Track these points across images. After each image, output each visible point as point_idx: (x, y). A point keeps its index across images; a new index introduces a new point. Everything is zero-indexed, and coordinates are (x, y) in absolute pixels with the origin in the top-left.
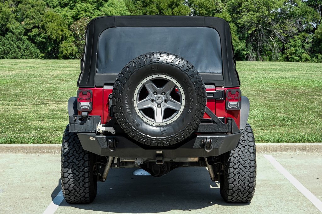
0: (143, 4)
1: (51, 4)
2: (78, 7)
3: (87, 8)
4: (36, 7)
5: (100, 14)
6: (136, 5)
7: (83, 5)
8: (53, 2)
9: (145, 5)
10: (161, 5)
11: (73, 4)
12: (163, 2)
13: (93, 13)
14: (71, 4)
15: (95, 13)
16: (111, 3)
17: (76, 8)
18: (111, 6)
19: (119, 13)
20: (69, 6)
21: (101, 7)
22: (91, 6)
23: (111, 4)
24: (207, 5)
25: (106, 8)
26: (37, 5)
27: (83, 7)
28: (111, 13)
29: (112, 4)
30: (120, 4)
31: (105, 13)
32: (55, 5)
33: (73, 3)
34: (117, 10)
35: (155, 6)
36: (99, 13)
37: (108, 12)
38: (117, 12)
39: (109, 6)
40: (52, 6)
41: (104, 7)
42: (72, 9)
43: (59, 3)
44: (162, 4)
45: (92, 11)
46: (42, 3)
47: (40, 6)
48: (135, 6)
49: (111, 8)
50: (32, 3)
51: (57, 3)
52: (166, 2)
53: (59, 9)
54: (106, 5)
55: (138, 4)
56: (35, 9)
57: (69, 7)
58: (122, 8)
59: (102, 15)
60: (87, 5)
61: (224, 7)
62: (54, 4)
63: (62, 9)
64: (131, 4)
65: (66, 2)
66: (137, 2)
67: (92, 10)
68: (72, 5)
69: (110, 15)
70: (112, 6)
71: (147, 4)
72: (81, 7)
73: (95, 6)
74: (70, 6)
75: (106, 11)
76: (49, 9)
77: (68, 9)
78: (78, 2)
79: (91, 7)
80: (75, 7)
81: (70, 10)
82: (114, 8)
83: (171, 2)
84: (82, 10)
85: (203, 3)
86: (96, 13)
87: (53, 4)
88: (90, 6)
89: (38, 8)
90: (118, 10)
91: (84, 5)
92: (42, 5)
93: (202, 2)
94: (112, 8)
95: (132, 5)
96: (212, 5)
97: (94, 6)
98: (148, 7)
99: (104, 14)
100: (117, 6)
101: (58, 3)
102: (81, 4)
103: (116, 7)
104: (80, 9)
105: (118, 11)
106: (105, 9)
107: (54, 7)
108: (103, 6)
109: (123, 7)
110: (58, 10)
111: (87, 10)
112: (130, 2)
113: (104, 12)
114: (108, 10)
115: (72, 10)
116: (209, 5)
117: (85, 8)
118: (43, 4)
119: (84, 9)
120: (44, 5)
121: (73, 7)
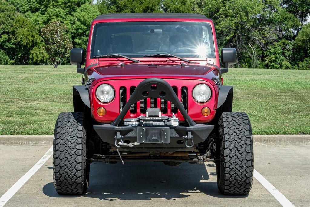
0: (117, 9)
1: (21, 9)
2: (49, 12)
3: (58, 13)
4: (6, 12)
5: (72, 19)
6: (109, 9)
7: (54, 10)
8: (24, 7)
9: (119, 10)
10: (136, 10)
11: (44, 9)
12: (138, 7)
13: (66, 18)
14: (43, 8)
15: (67, 18)
16: (84, 8)
17: (47, 13)
18: (84, 11)
19: (92, 18)
20: (40, 11)
21: (73, 12)
22: (63, 11)
23: (84, 9)
24: (183, 10)
25: (79, 13)
26: (7, 10)
27: (55, 12)
28: (84, 18)
29: (85, 9)
30: (93, 9)
31: (78, 18)
32: (26, 10)
33: (44, 8)
34: (90, 15)
35: (129, 11)
36: (72, 18)
37: (81, 17)
38: (90, 18)
39: (82, 11)
40: (22, 11)
41: (77, 12)
42: (44, 14)
43: (30, 7)
44: (136, 9)
45: (64, 16)
46: (12, 8)
47: (10, 10)
48: (109, 11)
49: (83, 13)
50: (2, 7)
51: (27, 8)
52: (141, 7)
53: (30, 14)
54: (79, 10)
55: (111, 9)
56: (5, 14)
57: (40, 12)
58: (95, 13)
59: (75, 20)
60: (59, 10)
61: (202, 12)
62: (25, 9)
63: (33, 14)
64: (104, 9)
65: (37, 7)
66: (111, 7)
67: (64, 15)
68: (43, 10)
69: (83, 20)
70: (85, 11)
71: (121, 9)
72: (52, 12)
73: (67, 11)
74: (41, 10)
75: (79, 16)
76: (19, 14)
77: (39, 14)
78: (49, 7)
79: (63, 12)
80: (46, 11)
81: (42, 16)
82: (86, 13)
83: (146, 7)
84: (54, 15)
85: (180, 8)
86: (68, 18)
87: (23, 8)
88: (62, 10)
89: (8, 13)
90: (91, 15)
91: (56, 10)
92: (12, 10)
93: (178, 7)
94: (84, 13)
95: (105, 10)
96: (189, 10)
97: (66, 11)
98: (123, 12)
99: (77, 19)
100: (90, 11)
101: (28, 7)
102: (52, 9)
103: (89, 12)
104: (52, 13)
105: (91, 16)
106: (77, 14)
107: (24, 12)
108: (75, 11)
109: (97, 12)
110: (28, 15)
111: (59, 15)
112: (104, 7)
113: (76, 17)
114: (80, 15)
115: (43, 15)
116: (186, 10)
117: (56, 13)
118: (13, 9)
119: (55, 14)
120: (15, 10)
121: (44, 12)
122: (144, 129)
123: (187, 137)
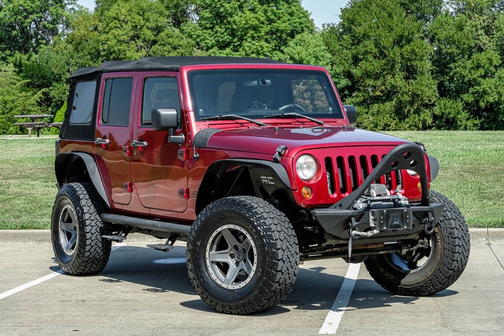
0: (353, 40)
1: (202, 44)
2: (246, 48)
3: (260, 49)
4: (179, 49)
5: (282, 57)
6: (341, 41)
7: (254, 44)
8: (207, 41)
9: (356, 42)
10: (382, 41)
11: (238, 43)
12: (386, 36)
13: (272, 56)
14: (236, 42)
15: (274, 57)
16: (300, 40)
17: (243, 49)
18: (300, 45)
19: (312, 56)
20: (232, 47)
21: (284, 47)
22: (268, 45)
23: (300, 42)
24: (459, 40)
25: (291, 47)
26: (181, 46)
27: (254, 47)
28: (300, 56)
29: (302, 41)
30: (314, 41)
31: (291, 56)
32: (210, 45)
33: (238, 41)
34: (309, 50)
35: (372, 43)
36: (281, 55)
37: (295, 54)
38: (310, 55)
39: (297, 45)
40: (205, 47)
41: (289, 46)
42: (237, 51)
43: (216, 41)
44: (383, 39)
45: (269, 54)
46: (188, 43)
47: (186, 47)
48: (340, 43)
49: (299, 48)
50: (173, 42)
51: (212, 42)
52: (390, 36)
53: (217, 52)
54: (291, 43)
55: (344, 40)
56: (178, 52)
57: (232, 49)
58: (317, 48)
59: (286, 59)
60: (261, 44)
61: (490, 41)
62: (208, 44)
63: (221, 51)
64: (332, 40)
65: (228, 40)
66: (342, 38)
67: (269, 52)
68: (236, 44)
69: (298, 59)
70: (302, 44)
71: (359, 39)
72: (250, 48)
73: (274, 45)
74: (233, 45)
75: (292, 52)
76: (200, 52)
77: (230, 51)
78: (246, 40)
79: (267, 47)
80: (241, 47)
81: (233, 53)
82: (304, 47)
83: (398, 36)
84: (253, 53)
85: (453, 36)
86: (276, 56)
87: (206, 43)
88: (265, 44)
89: (183, 51)
90: (311, 50)
91: (256, 44)
92: (189, 45)
93: (452, 34)
94: (301, 48)
95: (334, 42)
96: (468, 40)
97: (272, 46)
98: (361, 45)
99: (289, 57)
100: (310, 44)
101: (214, 41)
102: (250, 42)
103: (308, 46)
104: (250, 50)
105: (311, 53)
106: (289, 50)
107: (208, 49)
108: (286, 44)
109: (320, 46)
110: (214, 52)
111: (261, 52)
112: (332, 37)
113: (288, 54)
114: (294, 51)
115: (237, 53)
116: (463, 38)
117: (256, 48)
118: (191, 44)
119: (255, 50)
120: (193, 45)
121: (238, 48)
122: (385, 211)
123: (427, 219)
